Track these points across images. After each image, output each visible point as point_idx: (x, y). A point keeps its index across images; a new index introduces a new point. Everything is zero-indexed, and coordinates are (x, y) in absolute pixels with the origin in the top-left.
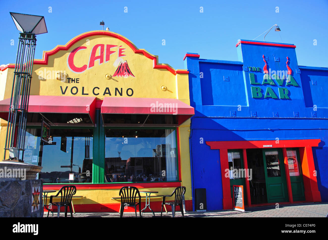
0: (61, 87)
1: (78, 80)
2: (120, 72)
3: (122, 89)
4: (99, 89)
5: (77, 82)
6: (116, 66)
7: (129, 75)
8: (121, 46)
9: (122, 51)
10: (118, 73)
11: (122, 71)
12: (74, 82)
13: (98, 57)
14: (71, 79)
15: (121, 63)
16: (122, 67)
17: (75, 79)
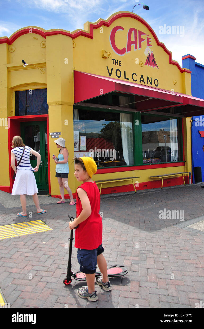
0: (107, 67)
1: (120, 62)
2: (149, 61)
3: (151, 78)
4: (136, 75)
5: (119, 65)
6: (146, 55)
7: (155, 66)
8: (148, 35)
9: (150, 40)
10: (148, 62)
11: (150, 61)
12: (118, 65)
13: (133, 42)
14: (114, 60)
15: (149, 53)
16: (150, 57)
17: (118, 61)
